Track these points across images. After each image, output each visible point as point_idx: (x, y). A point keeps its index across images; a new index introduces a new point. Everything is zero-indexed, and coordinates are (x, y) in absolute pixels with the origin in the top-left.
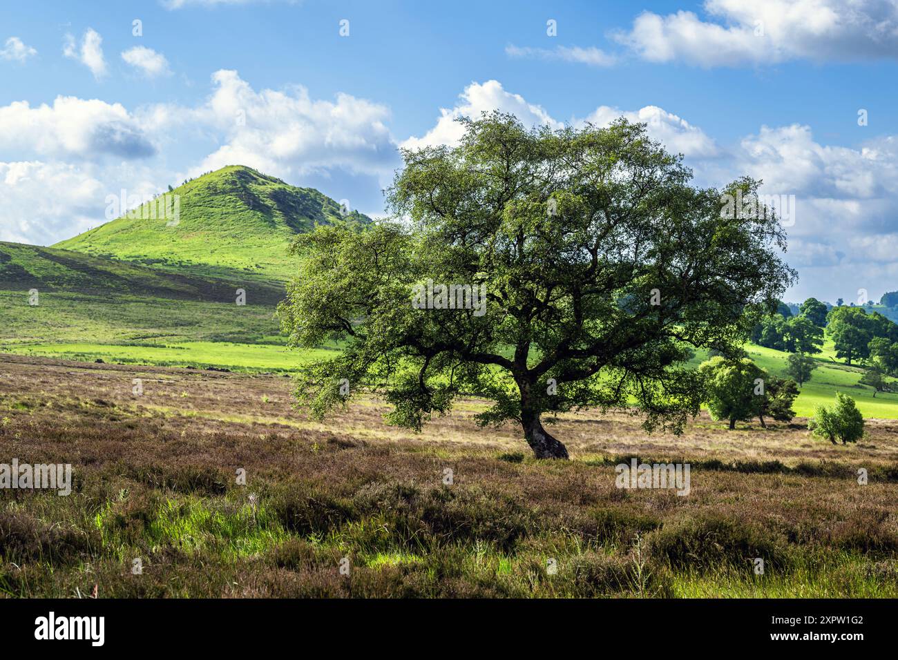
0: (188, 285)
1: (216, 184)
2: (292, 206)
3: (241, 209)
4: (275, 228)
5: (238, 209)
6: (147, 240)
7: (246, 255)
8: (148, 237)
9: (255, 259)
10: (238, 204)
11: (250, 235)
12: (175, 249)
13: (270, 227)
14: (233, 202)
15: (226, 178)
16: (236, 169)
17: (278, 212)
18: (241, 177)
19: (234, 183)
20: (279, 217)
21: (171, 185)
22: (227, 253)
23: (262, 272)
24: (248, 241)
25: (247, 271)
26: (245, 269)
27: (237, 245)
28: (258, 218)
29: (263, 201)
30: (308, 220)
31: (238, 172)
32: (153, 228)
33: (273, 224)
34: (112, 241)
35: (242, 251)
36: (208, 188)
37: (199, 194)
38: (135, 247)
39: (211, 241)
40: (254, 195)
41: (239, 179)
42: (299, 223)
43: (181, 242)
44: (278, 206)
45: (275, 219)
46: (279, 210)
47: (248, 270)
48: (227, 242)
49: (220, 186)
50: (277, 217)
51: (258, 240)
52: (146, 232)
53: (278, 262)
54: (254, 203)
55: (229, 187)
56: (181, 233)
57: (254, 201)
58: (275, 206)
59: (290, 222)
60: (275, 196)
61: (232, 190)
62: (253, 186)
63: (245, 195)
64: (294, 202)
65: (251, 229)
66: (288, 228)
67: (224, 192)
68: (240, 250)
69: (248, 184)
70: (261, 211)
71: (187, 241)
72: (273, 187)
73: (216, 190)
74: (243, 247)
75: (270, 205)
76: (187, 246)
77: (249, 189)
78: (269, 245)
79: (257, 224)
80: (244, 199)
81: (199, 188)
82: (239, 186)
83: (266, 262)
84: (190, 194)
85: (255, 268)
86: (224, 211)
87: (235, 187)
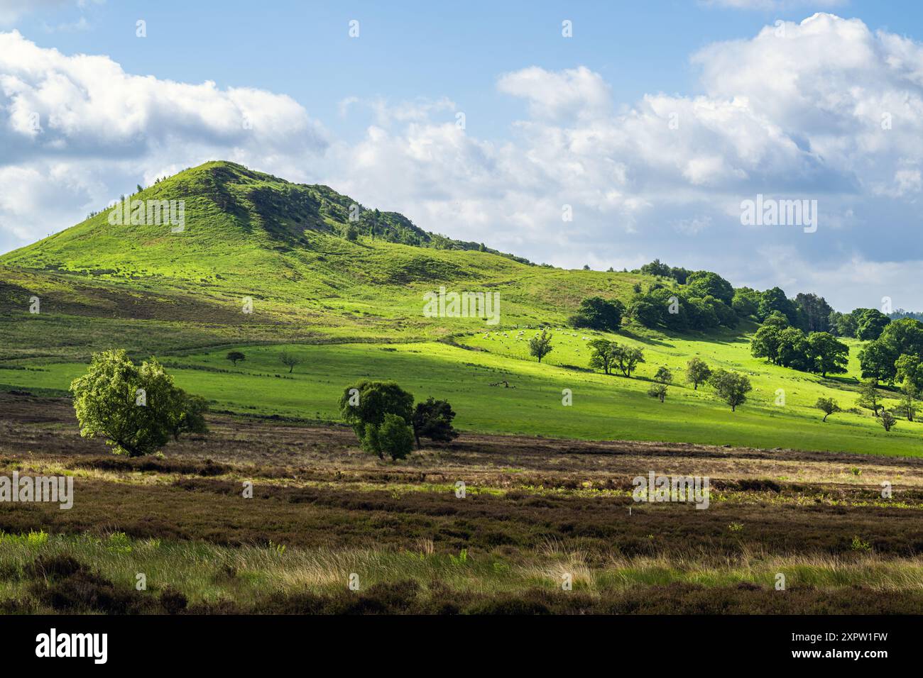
0: (107, 300)
1: (188, 183)
2: (276, 208)
3: (213, 211)
4: (250, 233)
5: (210, 212)
6: (105, 247)
7: (210, 264)
8: (106, 244)
9: (218, 269)
10: (211, 206)
11: (220, 241)
12: (133, 258)
13: (243, 232)
14: (204, 203)
15: (199, 177)
16: (214, 166)
17: (255, 214)
18: (218, 175)
19: (208, 182)
20: (256, 221)
21: (141, 185)
22: (189, 262)
23: (220, 284)
24: (215, 249)
25: (203, 282)
26: (202, 280)
27: (203, 253)
28: (231, 222)
29: (240, 202)
30: (294, 224)
31: (215, 169)
32: (112, 234)
33: (248, 229)
34: (66, 248)
35: (206, 260)
36: (178, 188)
37: (168, 195)
38: (90, 255)
39: (174, 249)
40: (230, 195)
41: (215, 177)
42: (281, 227)
43: (141, 250)
44: (256, 208)
45: (252, 223)
46: (257, 213)
47: (206, 281)
48: (191, 250)
49: (192, 185)
50: (254, 220)
51: (228, 247)
52: (104, 238)
53: (245, 271)
54: (229, 205)
55: (202, 186)
56: (142, 240)
57: (229, 202)
58: (253, 208)
59: (269, 226)
60: (256, 196)
61: (205, 190)
62: (232, 186)
63: (219, 195)
64: (278, 203)
65: (222, 234)
66: (265, 233)
67: (196, 193)
68: (205, 258)
69: (225, 182)
70: (236, 213)
71: (148, 248)
72: (256, 186)
73: (187, 191)
74: (209, 255)
75: (247, 207)
76: (146, 254)
77: (225, 189)
78: (239, 252)
79: (228, 229)
80: (217, 201)
81: (169, 188)
82: (214, 185)
83: (230, 272)
84: (158, 194)
85: (214, 278)
86: (194, 214)
87: (208, 187)
